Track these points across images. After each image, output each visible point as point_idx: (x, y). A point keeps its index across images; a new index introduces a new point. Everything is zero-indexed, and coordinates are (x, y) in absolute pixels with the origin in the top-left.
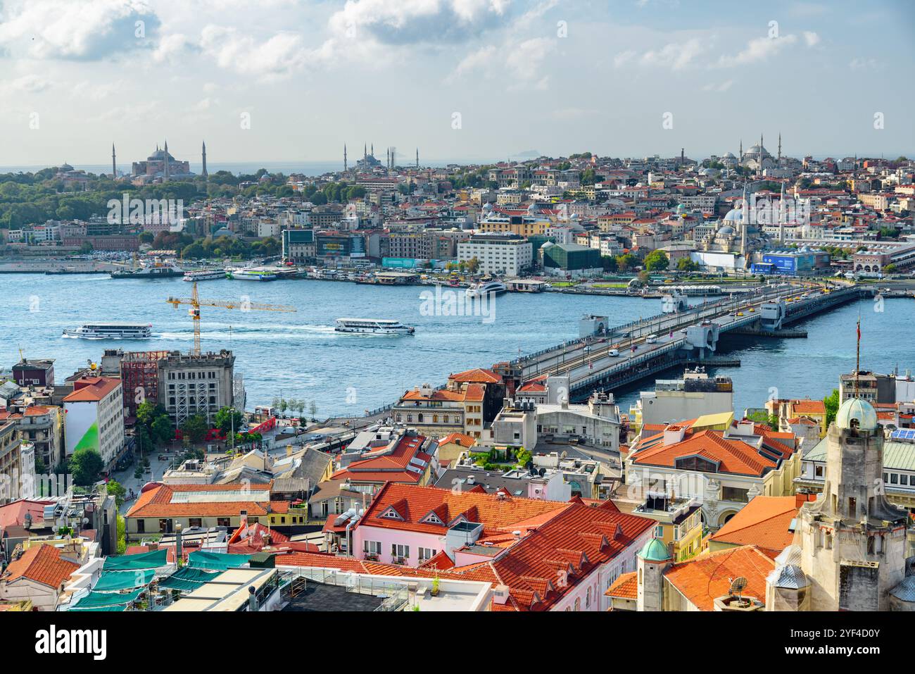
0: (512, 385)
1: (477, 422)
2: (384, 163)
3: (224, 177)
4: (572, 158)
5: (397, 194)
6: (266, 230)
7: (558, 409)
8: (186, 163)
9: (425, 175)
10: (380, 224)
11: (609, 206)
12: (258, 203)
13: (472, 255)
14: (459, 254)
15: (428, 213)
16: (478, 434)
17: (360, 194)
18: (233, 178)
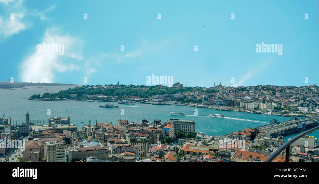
0: (257, 133)
1: (249, 140)
2: (223, 86)
3: (190, 88)
4: (266, 85)
5: (226, 92)
6: (198, 98)
7: (269, 138)
8: (183, 85)
9: (232, 88)
10: (223, 98)
11: (276, 96)
12: (197, 93)
13: (244, 105)
14: (240, 105)
15: (233, 96)
16: (249, 142)
17: (218, 92)
18: (191, 88)
